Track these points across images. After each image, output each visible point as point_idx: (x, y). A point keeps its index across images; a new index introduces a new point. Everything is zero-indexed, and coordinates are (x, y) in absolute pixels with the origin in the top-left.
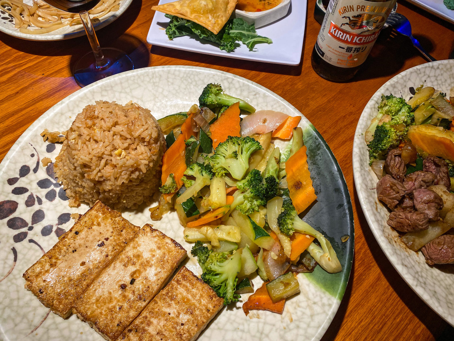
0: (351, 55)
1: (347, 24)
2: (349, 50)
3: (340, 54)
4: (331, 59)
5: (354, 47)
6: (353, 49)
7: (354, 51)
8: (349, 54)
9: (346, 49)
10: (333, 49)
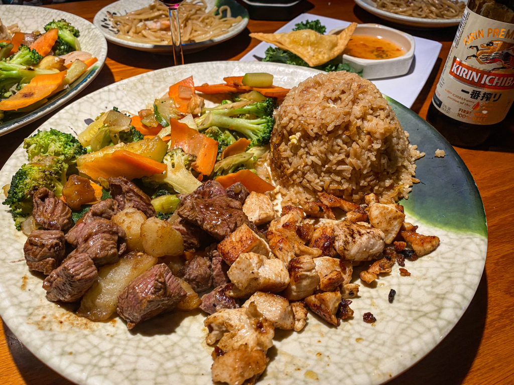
0: (478, 103)
1: (474, 56)
2: (475, 95)
3: (463, 101)
4: (449, 109)
5: (483, 91)
6: (482, 95)
7: (483, 97)
8: (476, 101)
9: (470, 93)
10: (454, 95)
